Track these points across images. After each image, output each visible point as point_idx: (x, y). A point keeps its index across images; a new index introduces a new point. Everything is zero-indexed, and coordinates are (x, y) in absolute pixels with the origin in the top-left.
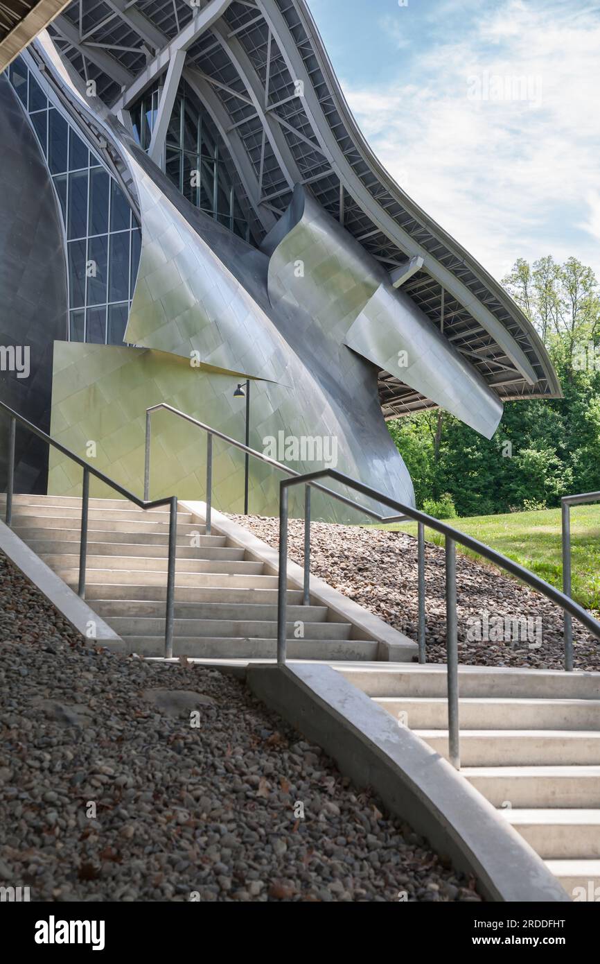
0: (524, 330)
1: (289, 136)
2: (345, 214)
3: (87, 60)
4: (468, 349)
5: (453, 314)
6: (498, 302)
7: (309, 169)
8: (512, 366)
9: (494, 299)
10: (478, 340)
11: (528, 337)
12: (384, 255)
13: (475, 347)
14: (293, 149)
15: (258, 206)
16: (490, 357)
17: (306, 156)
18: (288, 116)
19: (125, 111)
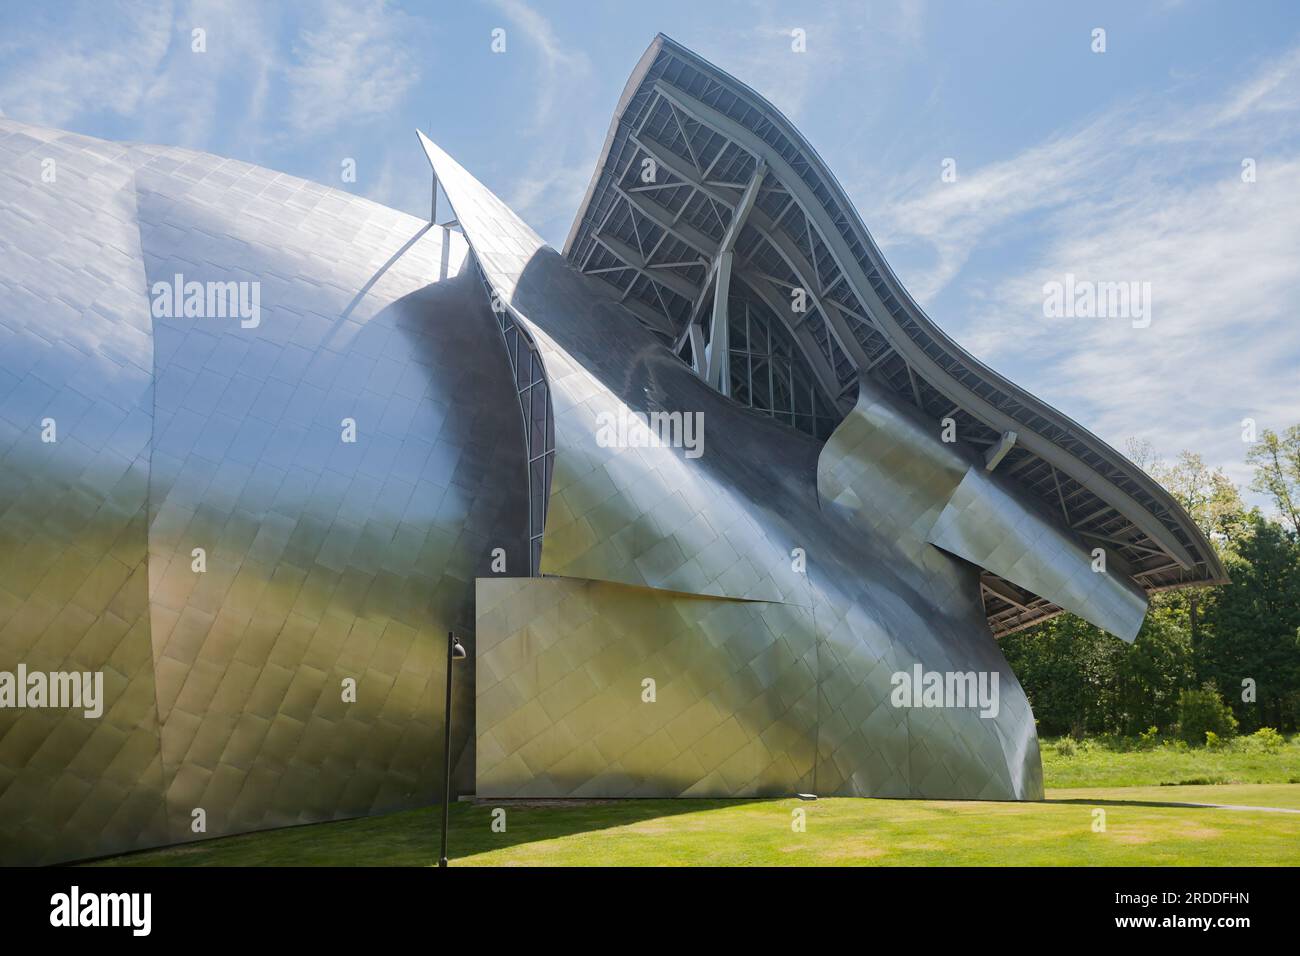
0: (1163, 504)
1: (849, 320)
2: (922, 395)
3: (658, 285)
4: (1104, 533)
5: (1074, 494)
6: (1122, 474)
7: (875, 351)
8: (1159, 549)
9: (1117, 471)
10: (1112, 522)
11: (1171, 512)
12: (978, 435)
13: (1113, 530)
14: (856, 333)
15: (837, 400)
16: (1132, 540)
17: (870, 338)
18: (844, 299)
19: (695, 326)
